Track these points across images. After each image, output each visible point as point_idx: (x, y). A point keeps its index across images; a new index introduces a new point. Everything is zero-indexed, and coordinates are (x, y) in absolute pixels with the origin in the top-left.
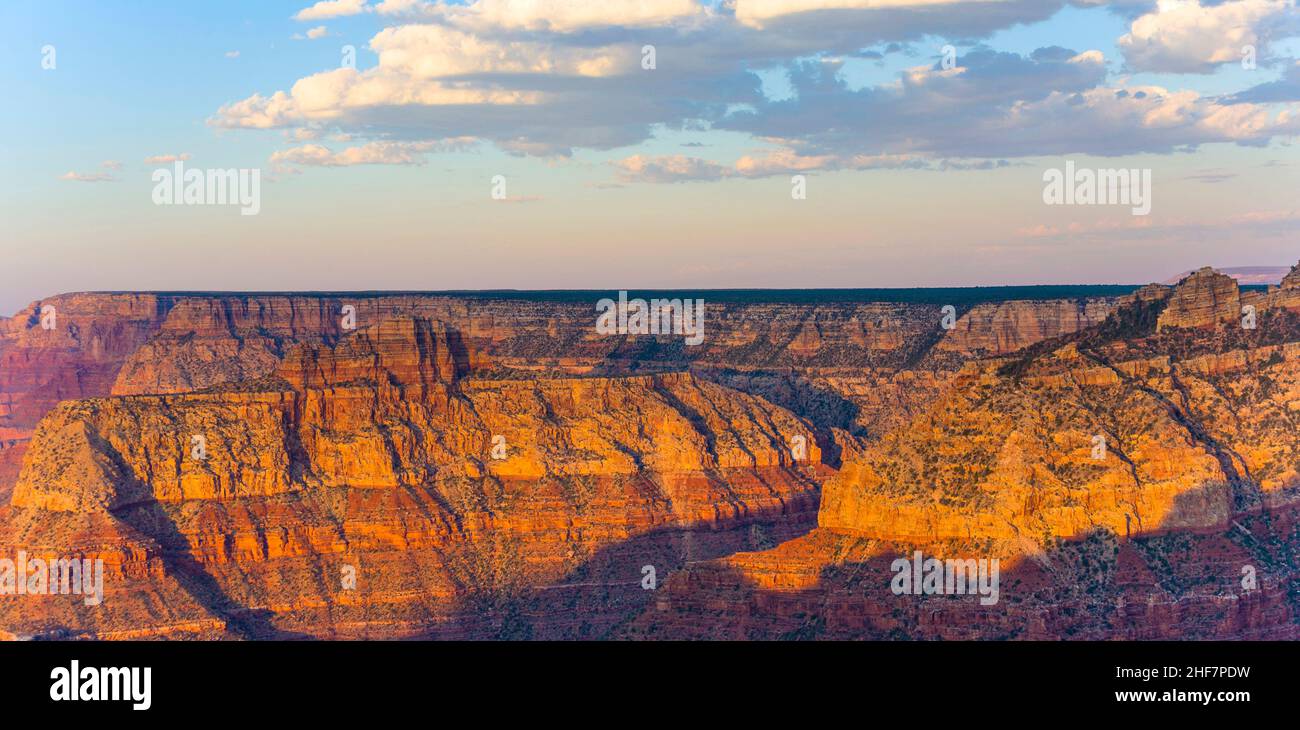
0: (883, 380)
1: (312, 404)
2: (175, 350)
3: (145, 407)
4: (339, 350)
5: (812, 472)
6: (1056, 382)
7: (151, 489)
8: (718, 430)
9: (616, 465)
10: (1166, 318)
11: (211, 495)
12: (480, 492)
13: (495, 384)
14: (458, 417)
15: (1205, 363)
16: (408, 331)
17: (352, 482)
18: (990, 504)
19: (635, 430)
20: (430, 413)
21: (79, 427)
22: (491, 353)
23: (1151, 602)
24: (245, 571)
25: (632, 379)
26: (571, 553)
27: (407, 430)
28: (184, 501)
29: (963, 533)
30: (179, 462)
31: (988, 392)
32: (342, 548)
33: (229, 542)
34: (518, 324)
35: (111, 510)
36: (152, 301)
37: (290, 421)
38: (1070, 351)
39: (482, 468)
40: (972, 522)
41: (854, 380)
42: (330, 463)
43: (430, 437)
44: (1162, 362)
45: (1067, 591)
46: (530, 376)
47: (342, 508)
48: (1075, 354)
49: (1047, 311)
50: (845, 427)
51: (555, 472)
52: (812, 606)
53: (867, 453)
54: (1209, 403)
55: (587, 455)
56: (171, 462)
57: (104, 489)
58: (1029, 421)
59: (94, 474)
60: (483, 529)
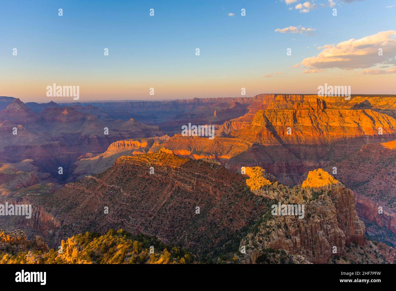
1: (298, 112)
2: (277, 103)
3: (272, 111)
4: (303, 103)
7: (272, 124)
8: (376, 120)
9: (354, 125)
11: (281, 125)
12: (327, 128)
13: (331, 110)
14: (324, 115)
16: (316, 101)
17: (304, 125)
19: (358, 119)
20: (319, 114)
21: (262, 114)
22: (330, 105)
24: (286, 137)
25: (358, 110)
26: (343, 140)
27: (314, 117)
28: (277, 126)
30: (276, 120)
32: (302, 135)
34: (336, 100)
35: (266, 127)
36: (274, 95)
37: (294, 114)
39: (327, 124)
42: (301, 122)
43: (318, 118)
46: (338, 109)
47: (302, 129)
51: (341, 126)
55: (348, 123)
56: (275, 120)
57: (265, 123)
59: (264, 121)
60: (327, 134)
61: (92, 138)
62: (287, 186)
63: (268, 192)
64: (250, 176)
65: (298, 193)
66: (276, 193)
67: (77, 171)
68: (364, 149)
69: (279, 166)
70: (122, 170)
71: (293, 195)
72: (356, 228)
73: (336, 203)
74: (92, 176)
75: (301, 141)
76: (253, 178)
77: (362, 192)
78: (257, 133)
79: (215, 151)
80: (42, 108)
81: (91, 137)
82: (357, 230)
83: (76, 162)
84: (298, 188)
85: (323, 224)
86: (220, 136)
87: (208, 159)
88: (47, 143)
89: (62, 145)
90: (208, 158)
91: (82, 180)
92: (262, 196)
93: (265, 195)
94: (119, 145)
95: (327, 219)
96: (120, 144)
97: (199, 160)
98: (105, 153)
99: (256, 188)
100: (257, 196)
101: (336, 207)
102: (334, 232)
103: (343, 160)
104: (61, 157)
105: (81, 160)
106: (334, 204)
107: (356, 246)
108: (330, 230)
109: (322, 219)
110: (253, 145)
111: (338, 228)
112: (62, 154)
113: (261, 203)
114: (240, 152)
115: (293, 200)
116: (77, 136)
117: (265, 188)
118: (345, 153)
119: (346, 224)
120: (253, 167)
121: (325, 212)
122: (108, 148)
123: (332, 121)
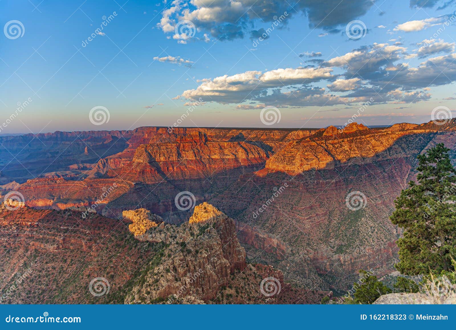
0: (277, 143)
1: (182, 146)
2: (159, 136)
3: (154, 145)
4: (186, 137)
5: (264, 158)
6: (306, 144)
7: (155, 159)
8: (249, 152)
9: (232, 157)
10: (325, 134)
11: (165, 160)
12: (209, 161)
13: (212, 143)
14: (206, 148)
15: (330, 141)
16: (198, 134)
17: (188, 159)
18: (294, 165)
19: (235, 151)
20: (201, 148)
21: (144, 149)
22: (211, 138)
23: (321, 181)
24: (170, 173)
25: (235, 142)
26: (224, 171)
27: (197, 150)
28: (160, 161)
29: (290, 169)
30: (160, 155)
31: (294, 146)
32: (186, 169)
33: (168, 168)
34: (216, 133)
35: (148, 163)
36: (156, 128)
37: (178, 147)
38: (308, 139)
39: (209, 157)
40: (291, 168)
41: (272, 143)
42: (184, 155)
43: (201, 151)
44: (324, 141)
45: (307, 179)
46: (217, 142)
47: (186, 163)
48: (309, 140)
49: (305, 133)
50: (270, 151)
51: (222, 158)
52: (264, 181)
53: (274, 156)
54: (331, 148)
56: (158, 155)
57: (148, 159)
58: (301, 150)
59: (146, 156)
60: (209, 167)
62: (174, 225)
63: (154, 235)
64: (133, 221)
65: (185, 231)
66: (163, 235)
68: (241, 180)
69: (165, 205)
71: (181, 234)
72: (238, 255)
73: (221, 235)
75: (185, 176)
76: (136, 222)
77: (241, 219)
78: (139, 170)
79: (88, 197)
82: (239, 257)
84: (185, 226)
85: (210, 257)
86: (94, 177)
87: (79, 208)
90: (79, 206)
92: (147, 241)
93: (151, 240)
95: (213, 251)
97: (66, 210)
99: (140, 233)
100: (143, 242)
101: (221, 238)
102: (220, 263)
103: (225, 191)
106: (219, 235)
107: (239, 272)
108: (216, 262)
109: (209, 253)
110: (135, 184)
111: (224, 258)
113: (147, 249)
114: (120, 194)
115: (180, 239)
117: (151, 231)
118: (226, 183)
119: (230, 253)
120: (137, 210)
121: (212, 245)
123: (213, 153)
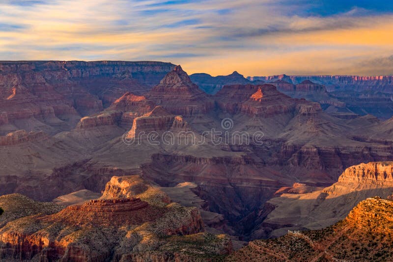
61: (308, 153)
67: (273, 217)
70: (367, 229)
74: (303, 232)
80: (217, 86)
81: (305, 150)
83: (272, 199)
88: (222, 154)
89: (248, 161)
91: (282, 238)
94: (364, 173)
96: (366, 171)
98: (332, 187)
104: (245, 184)
105: (282, 196)
112: (248, 180)
116: (278, 144)
122: (340, 177)
